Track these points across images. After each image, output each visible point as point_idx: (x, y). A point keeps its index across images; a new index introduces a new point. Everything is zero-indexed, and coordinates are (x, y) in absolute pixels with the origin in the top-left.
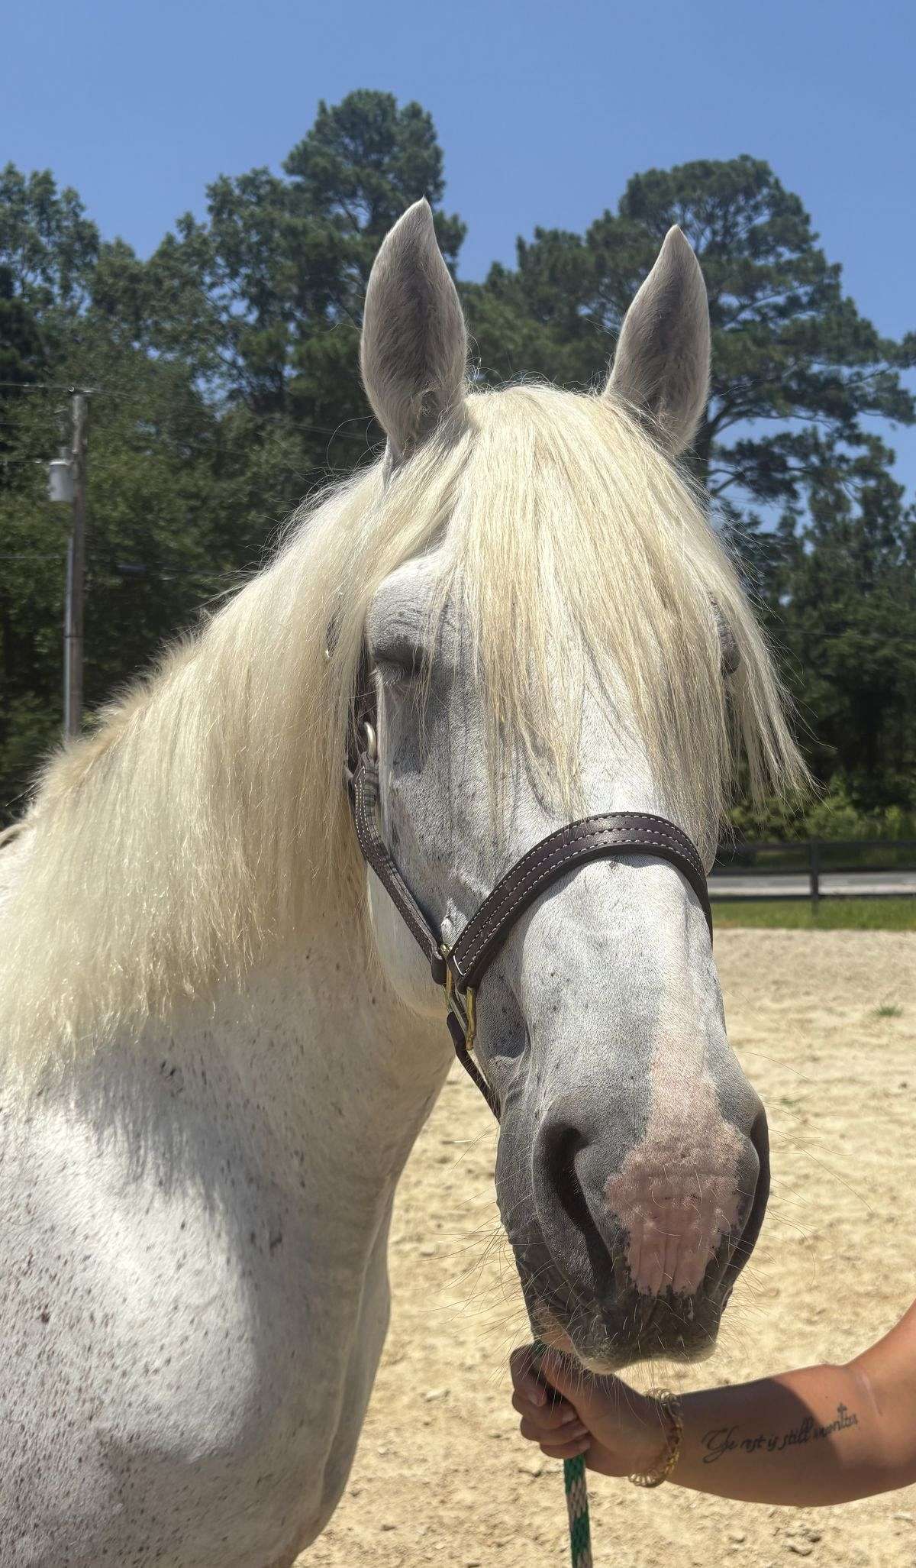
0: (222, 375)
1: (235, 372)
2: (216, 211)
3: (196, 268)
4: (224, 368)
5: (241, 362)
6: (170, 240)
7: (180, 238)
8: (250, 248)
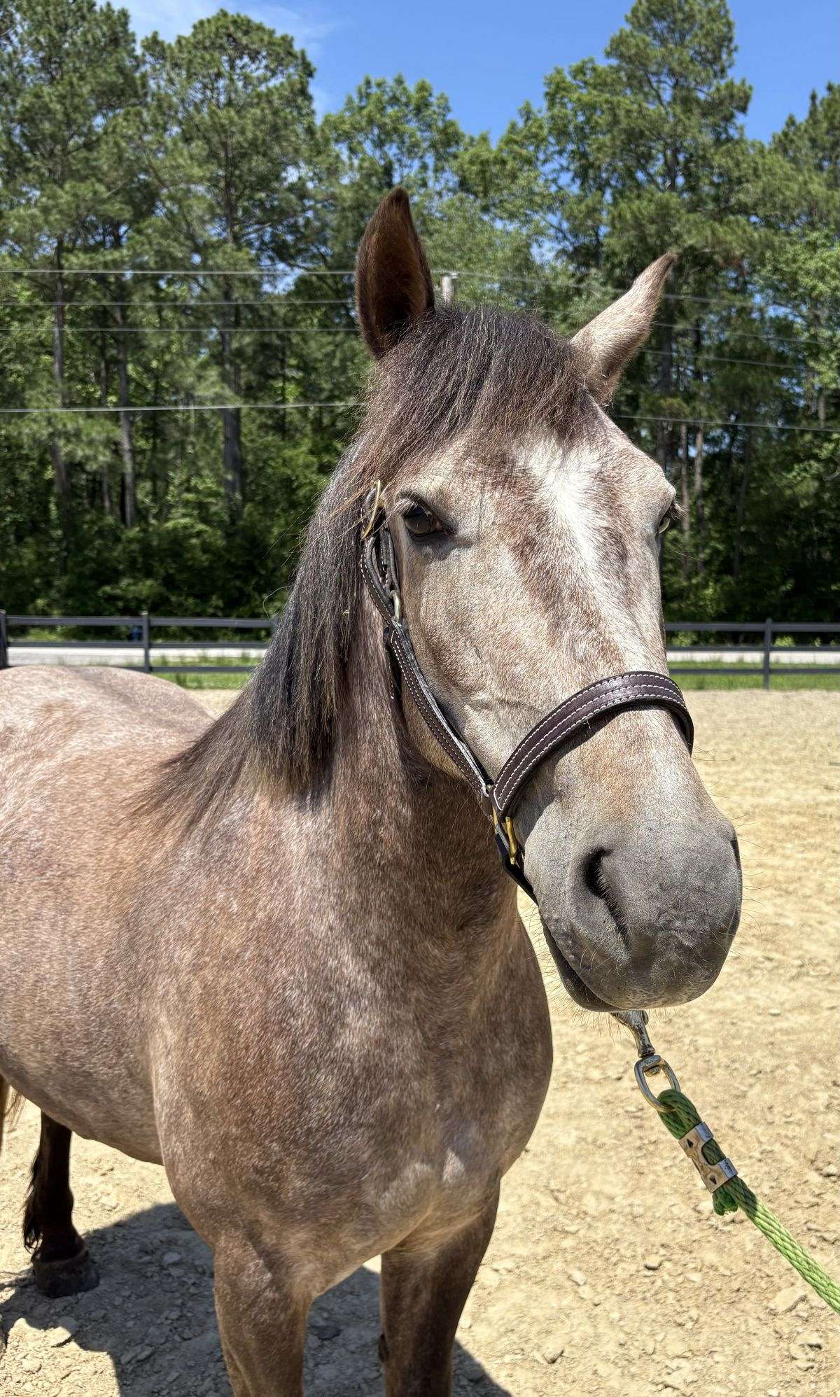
0: (551, 240)
1: (560, 235)
2: (552, 98)
3: (532, 148)
4: (552, 232)
5: (565, 225)
6: (513, 127)
7: (521, 124)
8: (576, 127)
